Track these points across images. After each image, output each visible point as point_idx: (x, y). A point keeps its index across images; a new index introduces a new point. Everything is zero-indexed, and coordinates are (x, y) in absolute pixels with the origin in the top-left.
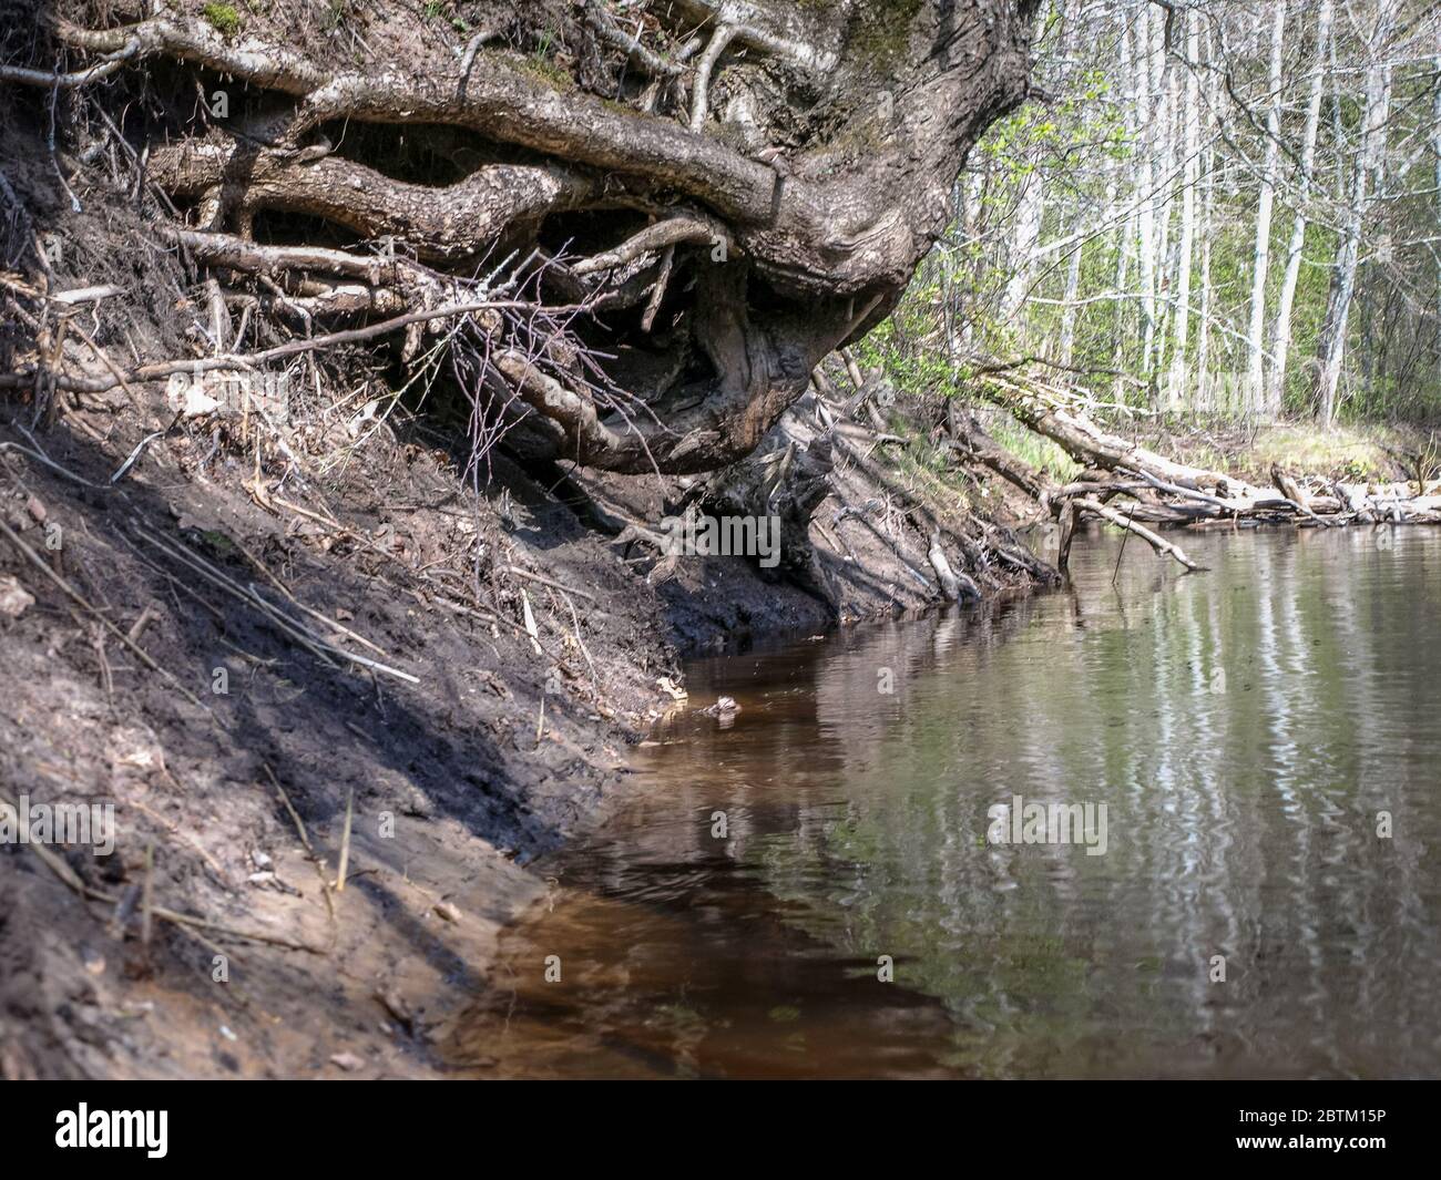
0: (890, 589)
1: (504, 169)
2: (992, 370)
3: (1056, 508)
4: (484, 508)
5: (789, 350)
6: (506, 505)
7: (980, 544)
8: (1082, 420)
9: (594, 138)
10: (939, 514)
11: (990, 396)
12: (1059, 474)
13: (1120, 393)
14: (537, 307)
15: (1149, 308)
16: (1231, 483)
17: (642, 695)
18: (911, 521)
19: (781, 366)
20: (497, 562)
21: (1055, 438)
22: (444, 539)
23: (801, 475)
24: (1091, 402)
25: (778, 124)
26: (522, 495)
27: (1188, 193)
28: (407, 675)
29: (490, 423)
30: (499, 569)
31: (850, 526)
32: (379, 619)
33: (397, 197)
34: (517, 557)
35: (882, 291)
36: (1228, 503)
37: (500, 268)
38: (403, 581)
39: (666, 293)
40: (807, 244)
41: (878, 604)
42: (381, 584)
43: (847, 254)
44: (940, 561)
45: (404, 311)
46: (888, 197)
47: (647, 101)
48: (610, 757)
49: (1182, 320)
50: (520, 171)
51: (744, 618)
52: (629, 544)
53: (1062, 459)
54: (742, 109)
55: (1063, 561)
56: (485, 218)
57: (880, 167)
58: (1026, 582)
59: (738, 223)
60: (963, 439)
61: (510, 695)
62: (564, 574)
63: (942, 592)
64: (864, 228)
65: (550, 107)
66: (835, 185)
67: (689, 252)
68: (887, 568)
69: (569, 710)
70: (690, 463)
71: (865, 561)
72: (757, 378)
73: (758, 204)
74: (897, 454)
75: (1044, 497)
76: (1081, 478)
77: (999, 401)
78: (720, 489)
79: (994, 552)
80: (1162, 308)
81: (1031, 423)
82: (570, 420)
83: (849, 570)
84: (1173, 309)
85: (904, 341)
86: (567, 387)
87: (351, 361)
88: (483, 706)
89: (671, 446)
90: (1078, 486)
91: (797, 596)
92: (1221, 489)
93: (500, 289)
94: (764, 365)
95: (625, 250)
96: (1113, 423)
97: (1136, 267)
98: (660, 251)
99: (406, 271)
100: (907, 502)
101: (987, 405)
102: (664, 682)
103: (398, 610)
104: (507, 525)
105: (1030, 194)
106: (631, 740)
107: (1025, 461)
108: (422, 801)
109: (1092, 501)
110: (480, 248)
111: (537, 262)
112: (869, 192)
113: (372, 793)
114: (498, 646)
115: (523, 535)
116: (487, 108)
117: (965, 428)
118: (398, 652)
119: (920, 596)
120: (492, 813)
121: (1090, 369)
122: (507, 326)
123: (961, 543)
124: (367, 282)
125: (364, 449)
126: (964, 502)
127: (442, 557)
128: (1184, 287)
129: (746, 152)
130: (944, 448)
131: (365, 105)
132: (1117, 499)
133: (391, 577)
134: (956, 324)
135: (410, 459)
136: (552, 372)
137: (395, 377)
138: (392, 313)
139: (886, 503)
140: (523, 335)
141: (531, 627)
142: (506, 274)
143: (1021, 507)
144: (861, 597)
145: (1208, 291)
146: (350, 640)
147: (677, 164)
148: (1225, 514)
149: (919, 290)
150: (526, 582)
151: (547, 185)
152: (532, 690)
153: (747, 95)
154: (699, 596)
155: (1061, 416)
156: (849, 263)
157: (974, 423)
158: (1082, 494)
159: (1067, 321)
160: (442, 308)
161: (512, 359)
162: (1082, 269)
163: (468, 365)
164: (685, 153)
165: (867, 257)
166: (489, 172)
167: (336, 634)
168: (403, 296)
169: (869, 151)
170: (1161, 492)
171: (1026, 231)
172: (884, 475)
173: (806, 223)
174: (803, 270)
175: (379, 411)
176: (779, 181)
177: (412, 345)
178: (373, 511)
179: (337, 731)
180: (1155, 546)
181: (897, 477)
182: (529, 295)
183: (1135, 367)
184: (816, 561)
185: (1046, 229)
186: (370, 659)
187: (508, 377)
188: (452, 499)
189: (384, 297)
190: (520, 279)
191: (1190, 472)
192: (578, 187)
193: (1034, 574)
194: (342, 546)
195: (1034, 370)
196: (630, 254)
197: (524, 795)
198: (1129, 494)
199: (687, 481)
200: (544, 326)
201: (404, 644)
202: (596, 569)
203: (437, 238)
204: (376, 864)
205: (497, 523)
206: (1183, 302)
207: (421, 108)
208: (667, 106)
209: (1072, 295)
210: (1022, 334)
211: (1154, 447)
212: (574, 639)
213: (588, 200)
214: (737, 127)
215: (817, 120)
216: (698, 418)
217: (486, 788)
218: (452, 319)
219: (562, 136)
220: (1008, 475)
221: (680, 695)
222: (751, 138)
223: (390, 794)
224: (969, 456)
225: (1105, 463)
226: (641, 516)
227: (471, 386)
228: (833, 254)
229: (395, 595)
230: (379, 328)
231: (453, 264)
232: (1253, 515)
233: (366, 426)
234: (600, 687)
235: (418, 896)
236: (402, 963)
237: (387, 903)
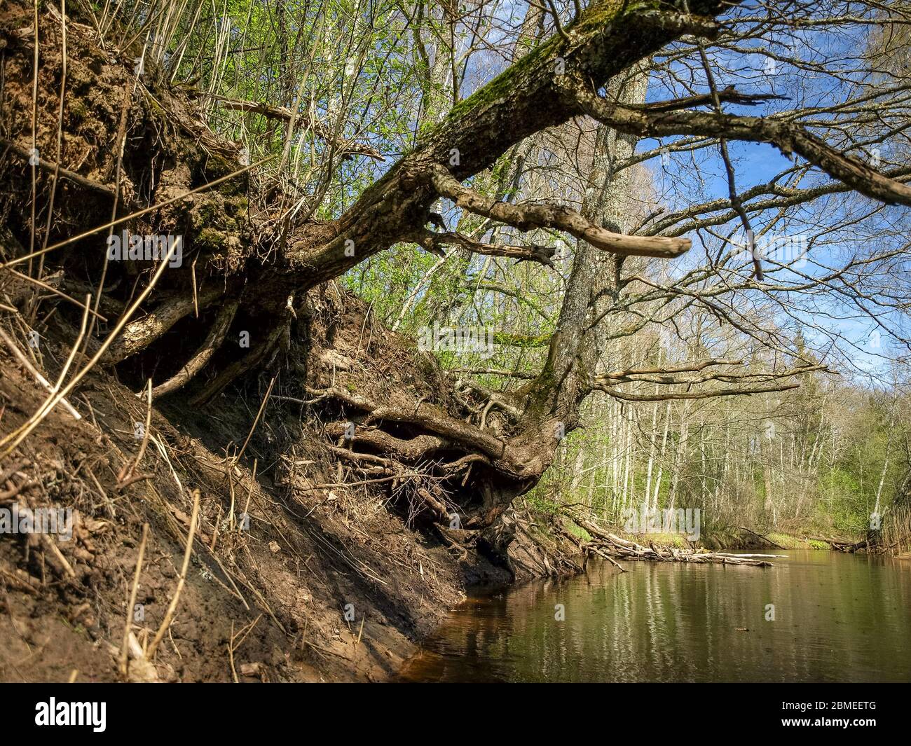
0: (531, 570)
1: (425, 436)
2: (567, 506)
3: (584, 549)
4: (411, 535)
5: (504, 495)
6: (418, 535)
7: (559, 559)
8: (593, 524)
9: (452, 429)
10: (547, 548)
11: (566, 514)
12: (586, 540)
13: (605, 516)
14: (431, 477)
15: (615, 491)
16: (637, 546)
17: (453, 596)
18: (539, 550)
19: (501, 500)
20: (413, 551)
21: (585, 528)
22: (398, 543)
23: (506, 533)
24: (596, 518)
25: (505, 429)
26: (422, 532)
27: (627, 457)
28: (384, 582)
29: (415, 510)
30: (414, 553)
31: (520, 549)
32: (377, 565)
33: (395, 442)
34: (420, 550)
35: (533, 480)
36: (636, 552)
37: (422, 465)
38: (385, 554)
39: (469, 476)
40: (511, 465)
41: (527, 574)
42: (378, 555)
43: (523, 468)
44: (547, 563)
45: (394, 475)
46: (536, 453)
47: (468, 420)
48: (442, 614)
49: (625, 495)
50: (430, 437)
51: (486, 575)
52: (453, 549)
53: (587, 535)
54: (495, 424)
55: (584, 566)
56: (419, 450)
57: (534, 444)
58: (573, 572)
59: (492, 457)
60: (557, 526)
61: (413, 591)
62: (433, 557)
63: (547, 573)
64: (528, 461)
65: (437, 420)
66: (520, 448)
67: (476, 463)
68: (530, 564)
69: (431, 598)
70: (473, 527)
71: (524, 561)
72: (494, 503)
73: (498, 452)
74: (536, 529)
75: (580, 546)
76: (592, 541)
77: (568, 516)
78: (482, 536)
79: (563, 561)
80: (619, 491)
81: (578, 523)
82: (438, 511)
83: (519, 564)
84: (622, 492)
85: (540, 495)
86: (438, 501)
87: (377, 488)
88: (405, 594)
89: (467, 521)
90: (591, 543)
91: (502, 571)
92: (634, 547)
93: (421, 471)
94: (497, 499)
95: (458, 462)
96: (602, 524)
97: (611, 478)
98: (469, 463)
99: (395, 463)
100: (538, 544)
101: (565, 516)
102: (460, 592)
103: (383, 563)
104: (417, 541)
105: (580, 454)
106: (448, 609)
107: (576, 535)
108: (384, 620)
109: (595, 548)
110: (417, 458)
111: (432, 464)
112: (530, 451)
113: (370, 616)
114: (411, 576)
115: (422, 544)
116: (422, 419)
117: (558, 523)
118: (382, 575)
119: (540, 573)
120: (405, 626)
121: (597, 508)
122: (422, 481)
123: (553, 558)
124: (383, 466)
125: (378, 514)
126: (555, 545)
127: (397, 548)
128: (626, 485)
129: (495, 437)
130: (551, 529)
131: (388, 415)
132: (603, 548)
133: (382, 553)
134: (557, 491)
135: (391, 518)
136: (434, 496)
137: (389, 493)
138: (390, 475)
139: (531, 544)
140: (427, 485)
141: (422, 572)
142: (423, 467)
143: (574, 549)
144: (522, 572)
145: (633, 487)
146: (368, 570)
147: (476, 439)
148: (635, 555)
149: (545, 480)
150: (421, 558)
151: (436, 442)
152: (419, 591)
153: (497, 420)
154: (473, 568)
155: (587, 521)
156: (523, 471)
157: (561, 522)
158: (592, 546)
159: (590, 493)
160: (404, 475)
161: (423, 492)
162: (595, 478)
163: (410, 492)
164: (478, 436)
165: (529, 469)
166: (421, 437)
167: (364, 568)
168: (393, 471)
169: (531, 439)
170: (616, 547)
171: (579, 465)
172: (531, 535)
173: (511, 458)
174: (510, 472)
175: (383, 504)
176: (504, 446)
177: (394, 485)
178: (379, 533)
179: (362, 597)
180: (613, 563)
181: (535, 536)
182: (429, 473)
183: (610, 508)
184: (509, 560)
185: (585, 466)
186: (374, 577)
187: (421, 497)
188: (402, 531)
189: (388, 470)
190: (427, 468)
191: (625, 542)
192: (446, 443)
193: (575, 569)
194: (368, 542)
195: (579, 507)
196: (460, 463)
197: (415, 622)
198: (607, 547)
199: (472, 532)
200: (433, 483)
201: (384, 573)
202: (442, 556)
203: (404, 455)
204: (369, 637)
205: (414, 540)
206: (625, 489)
207: (404, 418)
208: (473, 422)
209: (592, 485)
210: (576, 496)
211: (615, 533)
212: (434, 577)
213: (448, 447)
214: (493, 429)
215: (517, 429)
216: (476, 513)
217: (404, 619)
218: (407, 478)
219: (444, 429)
220: (570, 538)
221: (464, 597)
222: (497, 433)
223: (375, 616)
224: (559, 532)
225: (600, 537)
226: (457, 542)
227: (410, 498)
228: (519, 468)
229: (383, 558)
230: (385, 479)
231: (409, 462)
232: (643, 556)
233: (379, 507)
234: (440, 592)
235: (380, 648)
236: (374, 667)
237: (371, 649)
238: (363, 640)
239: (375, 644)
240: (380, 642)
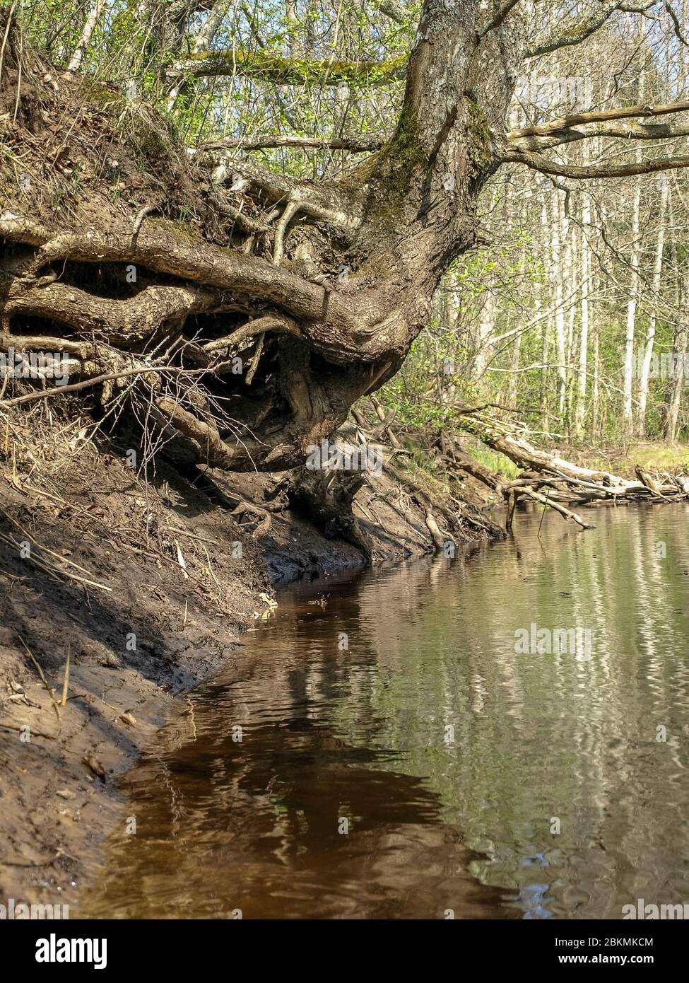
0: (402, 542)
1: (160, 288)
2: (467, 412)
3: (506, 495)
4: (150, 491)
5: (335, 395)
6: (166, 491)
7: (457, 515)
8: (522, 442)
9: (215, 269)
10: (432, 496)
11: (466, 428)
12: (509, 476)
13: (546, 426)
14: (181, 370)
15: (563, 375)
16: (612, 478)
17: (250, 603)
18: (415, 501)
19: (331, 405)
20: (160, 523)
21: (507, 453)
22: (128, 511)
23: (347, 473)
24: (526, 430)
25: (326, 261)
26: (175, 485)
27: (584, 303)
28: (105, 587)
29: (154, 440)
30: (162, 528)
31: (378, 503)
32: (88, 555)
33: (97, 306)
34: (173, 521)
35: (391, 360)
36: (610, 490)
37: (158, 347)
38: (103, 534)
39: (260, 362)
40: (344, 332)
41: (395, 550)
42: (90, 536)
43: (368, 337)
44: (433, 524)
45: (102, 373)
46: (393, 303)
47: (247, 247)
48: (230, 636)
49: (583, 379)
50: (170, 290)
51: (314, 560)
52: (242, 515)
53: (512, 466)
54: (305, 252)
55: (509, 525)
56: (150, 318)
57: (388, 285)
58: (485, 537)
59: (304, 320)
60: (450, 454)
61: (167, 599)
62: (202, 533)
63: (434, 543)
64: (379, 322)
65: (182, 252)
66: (361, 296)
67: (271, 334)
68: (400, 529)
69: (204, 610)
70: (277, 465)
71: (387, 525)
72: (316, 413)
73: (316, 308)
74: (406, 461)
75: (499, 488)
76: (521, 477)
77: (471, 431)
78: (298, 483)
79: (466, 519)
80: (571, 375)
81: (491, 443)
82: (203, 438)
83: (377, 530)
84: (577, 374)
85: (410, 394)
86: (201, 419)
87: (71, 405)
88: (151, 606)
89: (266, 455)
90: (520, 481)
91: (346, 547)
92: (606, 481)
93: (159, 360)
94: (321, 405)
95: (234, 337)
96: (541, 443)
97: (554, 350)
98: (256, 337)
99: (102, 350)
100: (413, 489)
101: (464, 433)
102: (263, 595)
103: (99, 551)
104: (166, 503)
105: (488, 305)
106: (241, 627)
107: (489, 468)
108: (113, 658)
109: (528, 489)
110: (147, 335)
111: (181, 344)
112: (381, 300)
113: (83, 653)
114: (161, 573)
115: (177, 509)
116: (150, 252)
117: (452, 448)
118: (99, 574)
119: (420, 546)
120: (156, 666)
121: (528, 410)
122: (164, 382)
123: (445, 514)
124: (79, 357)
125: (79, 457)
126: (447, 489)
127: (127, 520)
128: (583, 360)
129: (306, 277)
130: (438, 460)
131: (76, 251)
132: (545, 489)
133: (96, 532)
134: (445, 385)
135: (107, 463)
136: (191, 410)
137: (97, 413)
138: (94, 375)
139: (399, 490)
140: (173, 387)
141: (182, 562)
142: (162, 351)
143: (487, 495)
144: (385, 546)
145: (597, 364)
146: (70, 567)
147: (266, 286)
148: (609, 496)
149: (415, 362)
150: (177, 536)
151: (187, 298)
152: (180, 598)
153: (307, 243)
154: (286, 548)
155: (509, 439)
156: (370, 343)
157: (457, 445)
158: (523, 485)
159: (513, 382)
160: (125, 372)
161: (168, 403)
162: (522, 351)
163: (140, 406)
164: (269, 278)
165: (381, 339)
166: (152, 290)
167: (62, 563)
168: (101, 365)
169: (381, 274)
170: (570, 484)
171: (486, 328)
172: (398, 473)
173: (343, 318)
174: (343, 348)
175: (88, 434)
176: (327, 294)
177: (107, 394)
178: (85, 494)
179: (63, 618)
180: (564, 515)
181: (406, 475)
182: (176, 363)
183: (555, 410)
184: (357, 526)
185: (499, 327)
186: (83, 577)
187: (164, 412)
188: (133, 487)
189: (90, 366)
190: (171, 354)
191: (587, 472)
192: (207, 299)
193: (490, 532)
194: (66, 513)
195: (492, 412)
196: (239, 336)
197: (175, 657)
198: (551, 485)
199: (278, 477)
200: (185, 381)
201: (103, 569)
202: (221, 529)
203: (121, 330)
204: (84, 692)
205: (160, 501)
206: (583, 369)
207: (110, 253)
208: (259, 250)
209: (516, 368)
210: (484, 390)
211: (567, 458)
212: (208, 570)
213: (213, 307)
214: (302, 262)
215: (350, 258)
216: (281, 437)
217: (152, 652)
218: (131, 377)
219: (196, 268)
220: (477, 476)
221: (273, 605)
222: (310, 269)
223: (94, 653)
224: (455, 466)
225: (537, 467)
226: (250, 500)
227: (142, 417)
228: (361, 338)
229: (99, 542)
230: (86, 383)
231: (131, 346)
232: (625, 496)
233: (80, 443)
234: (223, 598)
235: (109, 710)
236: (101, 747)
237: (92, 713)
238: (73, 698)
239: (99, 705)
240: (109, 700)
